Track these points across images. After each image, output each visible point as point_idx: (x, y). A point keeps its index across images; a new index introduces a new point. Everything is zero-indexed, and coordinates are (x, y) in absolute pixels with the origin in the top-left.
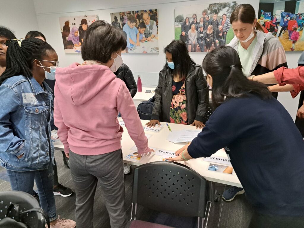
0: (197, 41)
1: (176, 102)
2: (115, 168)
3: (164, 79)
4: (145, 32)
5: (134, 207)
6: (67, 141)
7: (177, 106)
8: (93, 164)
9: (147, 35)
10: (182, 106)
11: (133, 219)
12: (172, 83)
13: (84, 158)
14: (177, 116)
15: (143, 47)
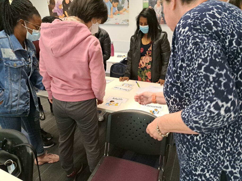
0: (161, 14)
1: (143, 63)
2: (90, 113)
3: (134, 42)
4: (118, 6)
5: (107, 146)
6: (50, 88)
7: (144, 66)
8: (71, 109)
9: (120, 9)
10: (148, 66)
11: (106, 155)
12: (141, 46)
13: (64, 104)
14: (143, 75)
15: (116, 19)
